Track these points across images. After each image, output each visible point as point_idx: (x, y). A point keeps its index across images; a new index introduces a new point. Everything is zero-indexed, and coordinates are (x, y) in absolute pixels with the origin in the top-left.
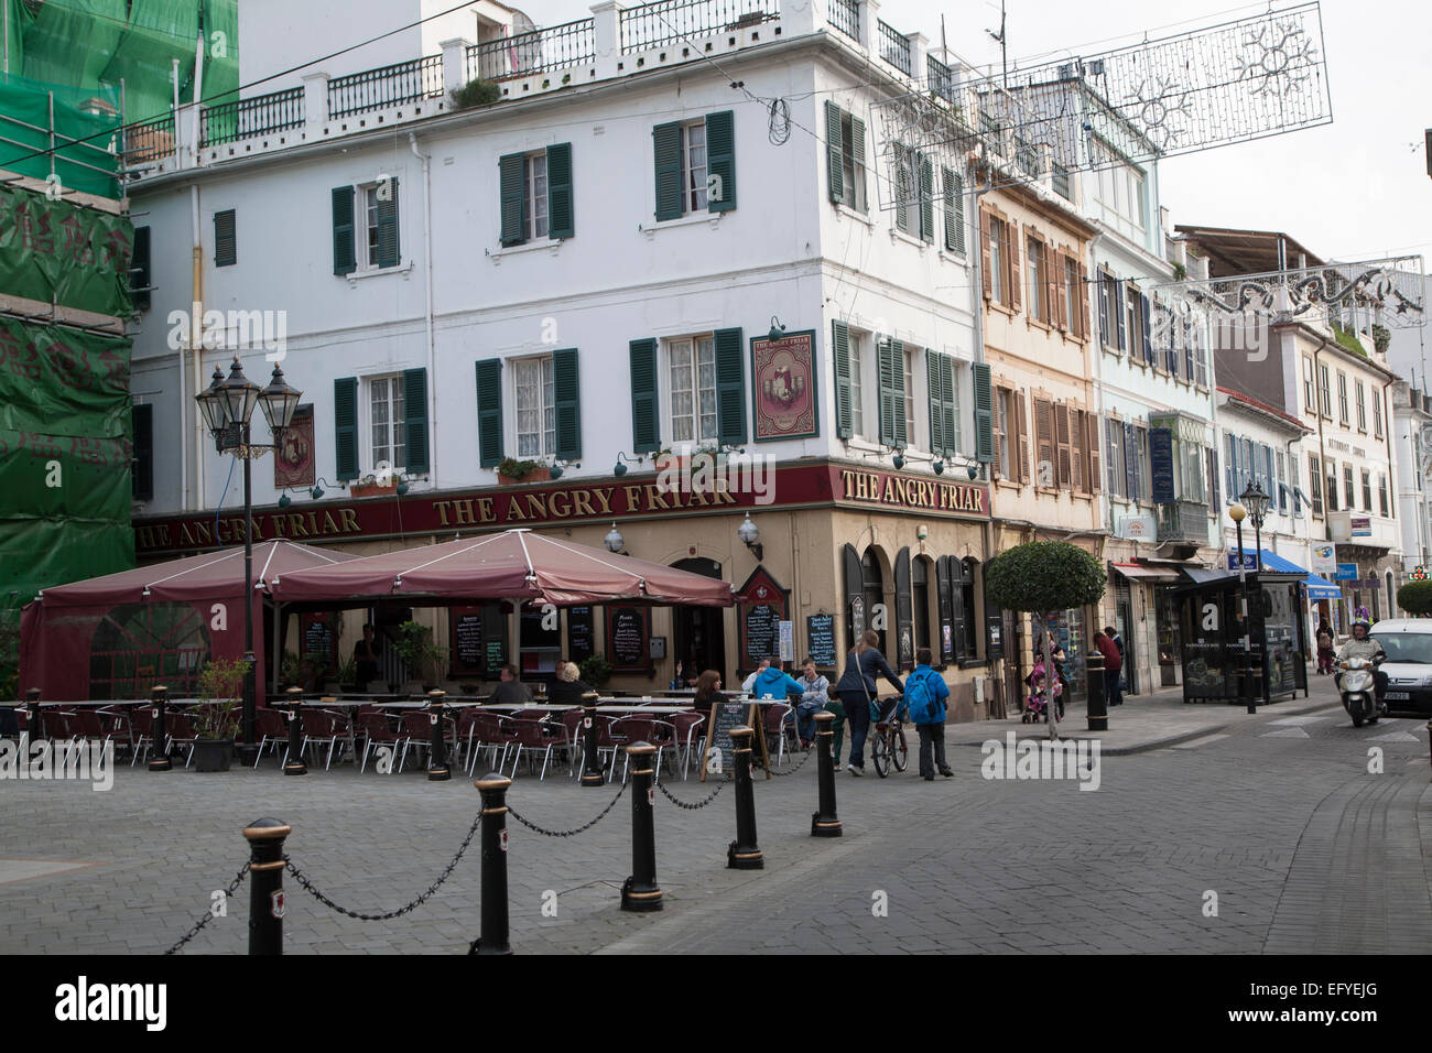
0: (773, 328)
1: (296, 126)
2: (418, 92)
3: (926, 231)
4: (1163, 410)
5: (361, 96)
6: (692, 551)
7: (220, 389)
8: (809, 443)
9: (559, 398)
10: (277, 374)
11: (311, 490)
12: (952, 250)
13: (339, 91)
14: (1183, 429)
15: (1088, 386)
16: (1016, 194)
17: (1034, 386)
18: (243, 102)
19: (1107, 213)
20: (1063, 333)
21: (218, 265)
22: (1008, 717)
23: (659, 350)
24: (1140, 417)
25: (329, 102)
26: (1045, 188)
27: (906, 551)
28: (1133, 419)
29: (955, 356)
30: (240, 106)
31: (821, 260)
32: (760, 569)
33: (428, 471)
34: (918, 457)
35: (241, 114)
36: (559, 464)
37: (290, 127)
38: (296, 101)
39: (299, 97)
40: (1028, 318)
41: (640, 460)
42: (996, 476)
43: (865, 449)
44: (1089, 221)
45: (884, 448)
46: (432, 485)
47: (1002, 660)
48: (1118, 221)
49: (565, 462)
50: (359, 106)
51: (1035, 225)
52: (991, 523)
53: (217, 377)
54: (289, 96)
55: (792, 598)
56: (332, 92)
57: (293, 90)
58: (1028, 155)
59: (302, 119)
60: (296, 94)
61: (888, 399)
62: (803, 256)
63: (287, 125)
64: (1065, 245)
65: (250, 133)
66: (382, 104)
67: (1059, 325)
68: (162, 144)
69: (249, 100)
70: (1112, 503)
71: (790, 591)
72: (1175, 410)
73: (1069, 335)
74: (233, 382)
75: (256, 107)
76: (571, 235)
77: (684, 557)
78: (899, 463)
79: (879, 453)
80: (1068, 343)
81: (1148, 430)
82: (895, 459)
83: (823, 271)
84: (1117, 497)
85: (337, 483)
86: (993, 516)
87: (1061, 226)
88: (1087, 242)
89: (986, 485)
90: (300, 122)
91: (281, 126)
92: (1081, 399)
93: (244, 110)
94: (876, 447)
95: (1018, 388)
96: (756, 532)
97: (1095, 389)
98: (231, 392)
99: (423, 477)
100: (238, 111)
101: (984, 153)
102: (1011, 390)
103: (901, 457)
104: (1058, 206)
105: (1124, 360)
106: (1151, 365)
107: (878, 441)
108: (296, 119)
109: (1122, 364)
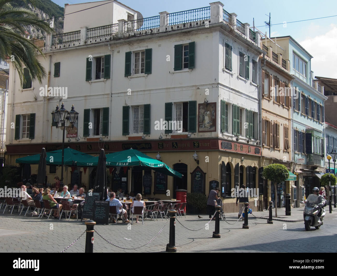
0: (205, 101)
1: (78, 41)
2: (111, 33)
3: (247, 77)
4: (310, 128)
5: (96, 34)
6: (180, 161)
7: (58, 111)
8: (213, 133)
9: (145, 117)
10: (73, 108)
11: (76, 139)
12: (254, 82)
13: (90, 32)
14: (315, 134)
15: (290, 121)
16: (272, 68)
17: (275, 120)
18: (64, 34)
19: (296, 73)
20: (283, 106)
21: (55, 77)
22: (264, 211)
23: (173, 106)
24: (303, 130)
25: (87, 35)
26: (280, 66)
27: (238, 164)
28: (301, 130)
29: (254, 111)
30: (63, 35)
31: (218, 84)
32: (198, 167)
33: (108, 135)
34: (243, 139)
35: (63, 37)
36: (144, 135)
37: (76, 41)
38: (78, 34)
39: (79, 33)
40: (274, 101)
41: (166, 136)
42: (264, 144)
43: (229, 135)
44: (291, 75)
45: (233, 136)
46: (109, 139)
47: (263, 195)
48: (299, 75)
49: (146, 135)
50: (95, 36)
51: (277, 76)
52: (261, 158)
53: (57, 108)
54: (77, 33)
55: (206, 175)
56: (88, 32)
57: (78, 31)
58: (276, 56)
59: (80, 39)
60: (78, 32)
61: (235, 122)
62: (214, 82)
63: (75, 40)
64: (285, 81)
65: (66, 42)
66: (101, 36)
67: (282, 103)
68: (42, 44)
69: (66, 33)
70: (295, 153)
71: (206, 173)
72: (313, 128)
73: (285, 106)
74: (62, 110)
75: (67, 35)
76: (151, 73)
77: (177, 163)
78: (237, 140)
79: (232, 137)
80: (284, 109)
81: (305, 134)
82: (236, 139)
83: (219, 87)
84: (296, 152)
85: (83, 137)
86: (262, 155)
87: (284, 76)
88: (291, 81)
89: (260, 147)
90: (79, 40)
91: (74, 40)
92: (288, 124)
93: (64, 36)
94: (231, 135)
95: (270, 121)
96: (197, 157)
97: (291, 122)
98: (61, 112)
99: (107, 137)
100: (62, 36)
101: (264, 56)
102: (268, 121)
103: (238, 138)
104: (283, 70)
105: (300, 114)
106: (307, 115)
107: (232, 133)
108: (78, 39)
109: (299, 115)
